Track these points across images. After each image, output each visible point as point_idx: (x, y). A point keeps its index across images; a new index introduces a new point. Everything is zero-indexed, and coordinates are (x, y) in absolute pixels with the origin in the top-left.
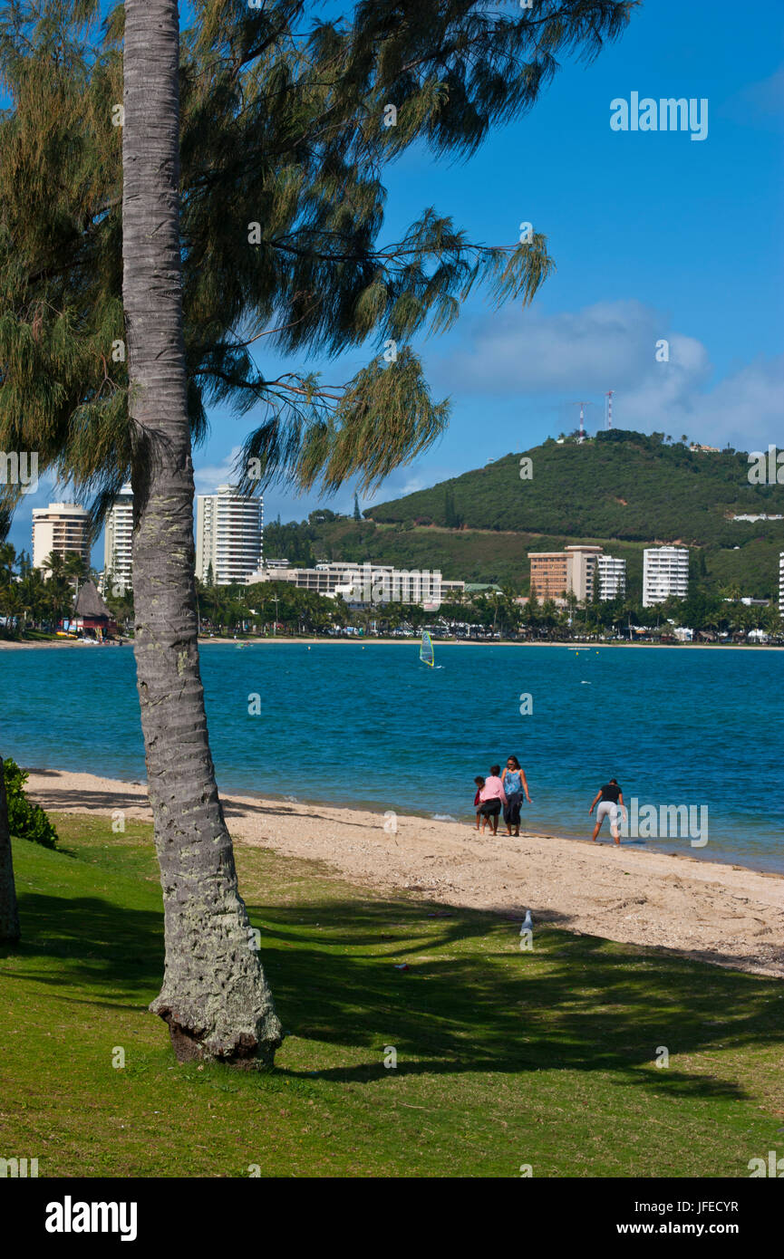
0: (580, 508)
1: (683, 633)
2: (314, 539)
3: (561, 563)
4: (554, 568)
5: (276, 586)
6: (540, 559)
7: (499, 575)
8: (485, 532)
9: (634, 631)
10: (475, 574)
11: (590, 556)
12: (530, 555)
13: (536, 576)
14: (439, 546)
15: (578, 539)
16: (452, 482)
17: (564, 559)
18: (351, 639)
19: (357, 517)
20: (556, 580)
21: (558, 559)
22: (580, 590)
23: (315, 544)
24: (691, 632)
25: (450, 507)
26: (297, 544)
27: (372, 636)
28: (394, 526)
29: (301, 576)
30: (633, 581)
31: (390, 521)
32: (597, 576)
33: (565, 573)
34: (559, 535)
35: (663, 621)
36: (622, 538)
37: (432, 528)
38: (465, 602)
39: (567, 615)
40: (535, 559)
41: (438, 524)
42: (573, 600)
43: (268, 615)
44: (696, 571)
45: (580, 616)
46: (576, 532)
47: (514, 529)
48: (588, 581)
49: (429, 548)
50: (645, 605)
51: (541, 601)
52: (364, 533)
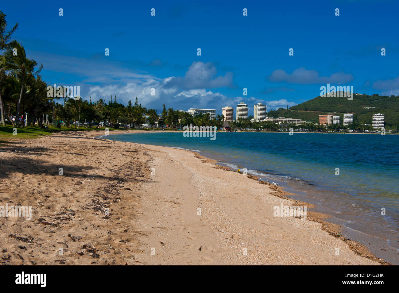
0: (332, 107)
1: (351, 131)
2: (279, 113)
3: (325, 117)
4: (324, 118)
5: (269, 122)
6: (321, 116)
7: (315, 120)
8: (313, 112)
9: (340, 131)
10: (310, 120)
11: (331, 116)
12: (319, 116)
13: (320, 120)
14: (303, 114)
15: (328, 112)
16: (307, 102)
17: (326, 116)
18: (281, 131)
19: (288, 109)
20: (324, 120)
21: (325, 116)
22: (329, 122)
23: (279, 114)
24: (352, 131)
25: (305, 107)
26: (275, 114)
27: (286, 131)
28: (294, 111)
29: (273, 120)
30: (341, 121)
31: (294, 110)
32: (333, 120)
33: (326, 119)
34: (325, 112)
35: (346, 128)
36: (341, 112)
37: (302, 111)
38: (305, 125)
39: (326, 127)
40: (320, 116)
41: (303, 110)
42: (327, 124)
43: (264, 127)
44: (355, 119)
45: (328, 127)
46: (330, 111)
47: (319, 111)
48: (331, 119)
49: (301, 115)
50: (344, 124)
51: (321, 124)
52: (288, 112)
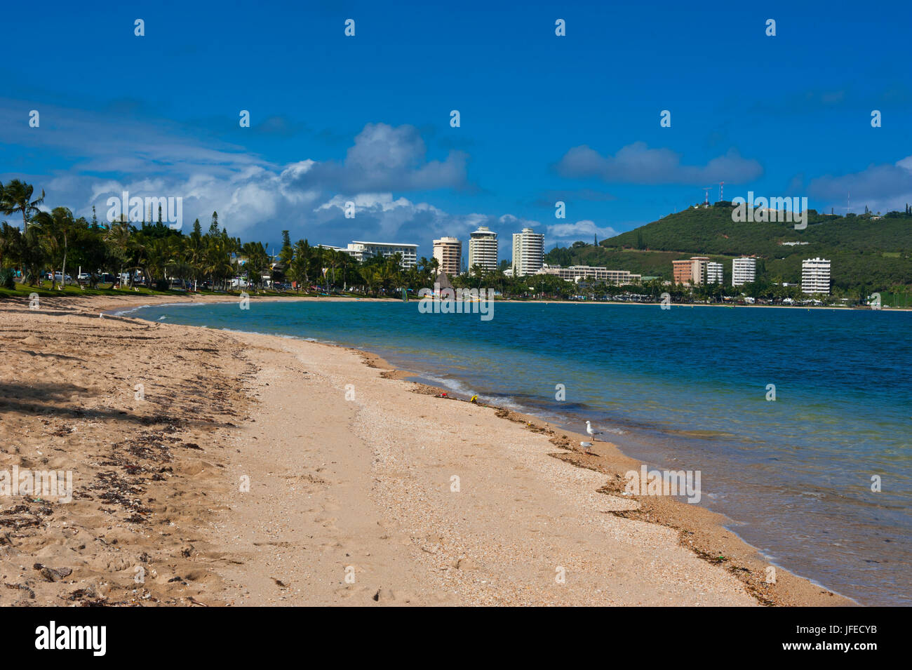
0: (705, 240)
1: (750, 299)
2: (574, 255)
3: (689, 265)
4: (685, 268)
5: (549, 277)
6: (678, 264)
7: (663, 272)
8: (658, 252)
9: (724, 299)
10: (651, 272)
11: (703, 262)
12: (673, 262)
13: (676, 273)
14: (635, 258)
15: (695, 254)
16: (642, 228)
17: (690, 263)
18: (578, 300)
19: (596, 245)
20: (685, 274)
21: (687, 264)
22: (697, 279)
23: (576, 257)
24: (753, 299)
25: (640, 240)
26: (565, 257)
27: (591, 300)
28: (612, 249)
29: (560, 272)
30: (727, 275)
31: (612, 247)
32: (706, 272)
33: (690, 271)
34: (688, 253)
35: (739, 294)
36: (725, 254)
37: (632, 250)
38: (639, 284)
39: (689, 291)
40: (676, 264)
41: (635, 248)
42: (692, 282)
43: (538, 290)
44: (760, 269)
45: (696, 290)
46: (700, 252)
47: (672, 250)
48: (702, 274)
49: (629, 260)
50: (734, 284)
51: (677, 284)
52: (598, 253)
